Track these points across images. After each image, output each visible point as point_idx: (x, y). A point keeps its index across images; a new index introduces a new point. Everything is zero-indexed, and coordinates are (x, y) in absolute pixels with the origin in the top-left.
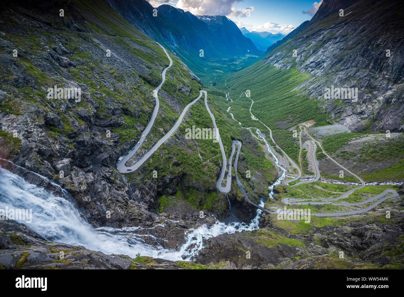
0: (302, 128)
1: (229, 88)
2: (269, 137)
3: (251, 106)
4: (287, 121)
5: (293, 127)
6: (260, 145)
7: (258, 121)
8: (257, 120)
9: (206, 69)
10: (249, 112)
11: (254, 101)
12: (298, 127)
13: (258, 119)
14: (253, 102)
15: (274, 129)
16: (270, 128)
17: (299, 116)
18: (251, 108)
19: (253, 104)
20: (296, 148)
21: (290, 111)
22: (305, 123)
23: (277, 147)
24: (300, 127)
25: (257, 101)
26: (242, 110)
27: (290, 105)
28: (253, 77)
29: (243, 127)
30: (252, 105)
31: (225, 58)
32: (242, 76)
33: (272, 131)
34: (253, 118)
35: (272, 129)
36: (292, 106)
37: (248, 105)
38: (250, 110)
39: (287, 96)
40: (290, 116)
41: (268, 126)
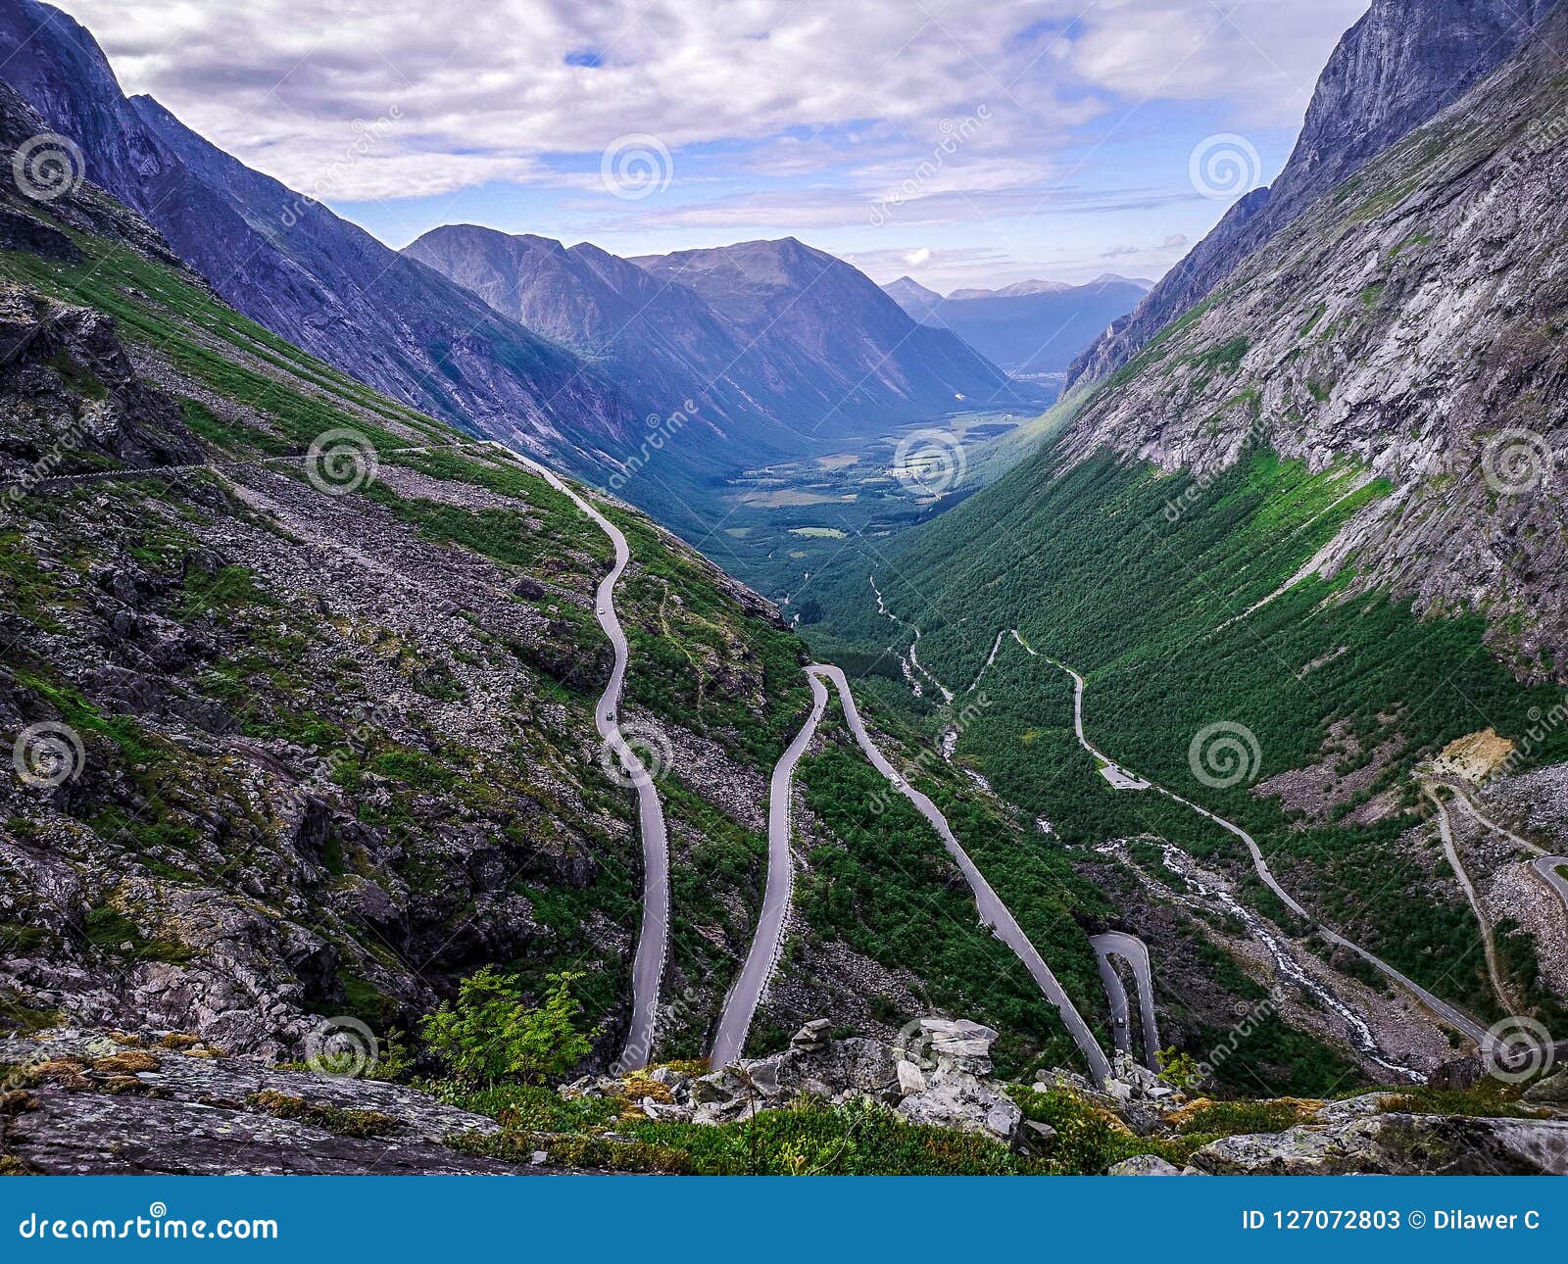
0: (1440, 791)
1: (906, 619)
2: (1256, 882)
3: (1078, 709)
4: (1332, 760)
5: (1380, 799)
6: (1218, 940)
7: (1148, 792)
8: (1144, 785)
9: (741, 532)
10: (1078, 746)
11: (1083, 673)
12: (1415, 788)
13: (1148, 777)
14: (1080, 685)
15: (1271, 828)
16: (1240, 825)
17: (1393, 719)
18: (1078, 721)
19: (1084, 695)
20: (1453, 923)
21: (1326, 701)
22: (1445, 756)
23: (1332, 937)
24: (1429, 789)
25: (1100, 674)
26: (1027, 738)
27: (1316, 664)
28: (1037, 534)
29: (1074, 841)
30: (1078, 698)
31: (833, 455)
32: (969, 540)
33: (1261, 844)
34: (1115, 777)
35: (1251, 833)
36: (1332, 666)
37: (1059, 704)
38: (1079, 732)
39: (1277, 618)
40: (1335, 730)
41: (1223, 816)
